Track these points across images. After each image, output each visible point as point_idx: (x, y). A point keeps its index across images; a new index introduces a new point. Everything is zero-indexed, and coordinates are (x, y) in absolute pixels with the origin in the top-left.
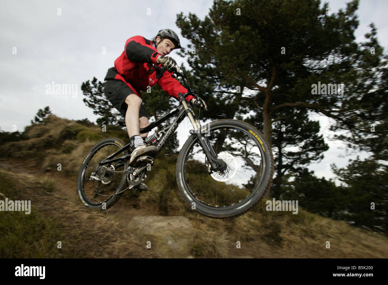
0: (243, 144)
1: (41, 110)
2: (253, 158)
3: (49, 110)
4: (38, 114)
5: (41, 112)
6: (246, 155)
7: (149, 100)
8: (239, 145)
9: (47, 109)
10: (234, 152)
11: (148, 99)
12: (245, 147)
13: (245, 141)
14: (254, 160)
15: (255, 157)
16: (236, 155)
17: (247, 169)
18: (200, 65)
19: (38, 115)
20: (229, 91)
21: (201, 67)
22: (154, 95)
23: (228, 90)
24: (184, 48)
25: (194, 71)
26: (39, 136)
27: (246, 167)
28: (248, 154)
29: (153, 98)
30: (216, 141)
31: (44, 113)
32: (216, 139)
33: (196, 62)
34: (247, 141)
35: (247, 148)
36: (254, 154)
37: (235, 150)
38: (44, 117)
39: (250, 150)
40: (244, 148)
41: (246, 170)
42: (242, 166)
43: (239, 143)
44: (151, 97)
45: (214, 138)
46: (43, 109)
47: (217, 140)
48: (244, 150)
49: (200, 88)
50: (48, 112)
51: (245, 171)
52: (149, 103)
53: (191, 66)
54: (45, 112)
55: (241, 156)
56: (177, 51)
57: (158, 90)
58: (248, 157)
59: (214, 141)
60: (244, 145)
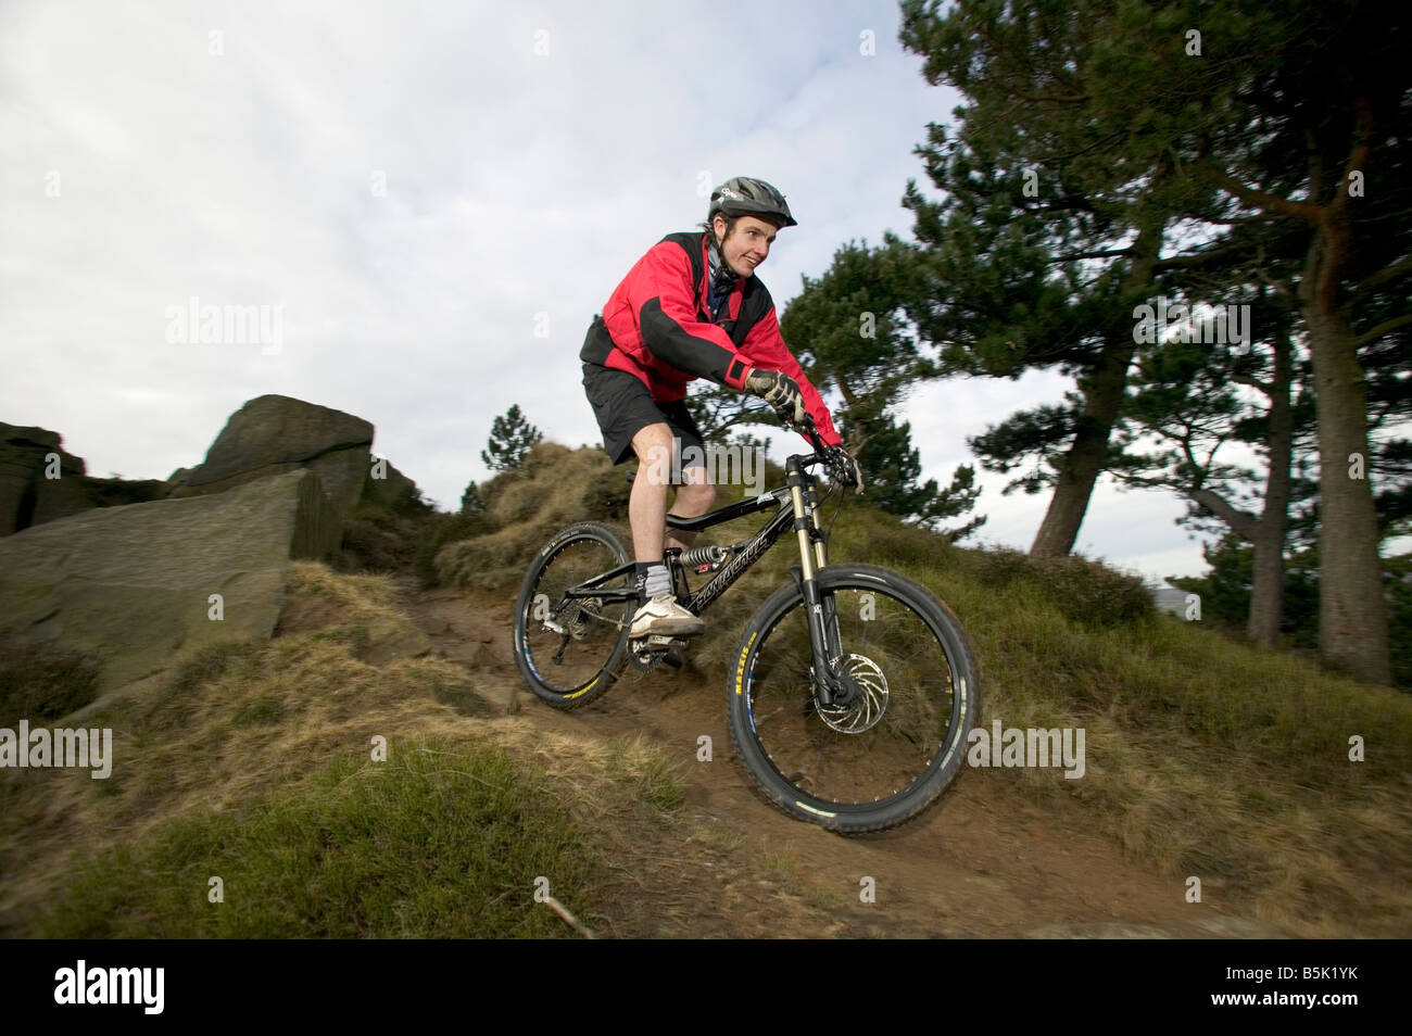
0: (1176, 437)
1: (499, 420)
2: (1224, 487)
3: (521, 416)
4: (496, 432)
5: (500, 426)
6: (1192, 478)
7: (820, 338)
8: (1158, 442)
9: (514, 413)
10: (1141, 471)
11: (815, 336)
12: (1187, 448)
13: (1184, 424)
14: (1232, 493)
15: (1233, 484)
16: (1153, 482)
17: (1199, 528)
18: (975, 175)
19: (494, 434)
20: (1098, 248)
21: (980, 181)
22: (833, 316)
23: (1093, 243)
24: (941, 127)
25: (958, 203)
26: (524, 515)
27: (1195, 520)
28: (1200, 474)
29: (831, 330)
30: (1075, 442)
31: (508, 427)
32: (1073, 436)
33: (962, 168)
34: (1189, 426)
35: (1193, 450)
36: (1230, 472)
37: (1143, 462)
38: (511, 439)
39: (1211, 457)
40: (1181, 452)
41: (1196, 533)
42: (1179, 521)
43: (1156, 435)
44: (825, 326)
45: (1064, 433)
46: (506, 417)
47: (1077, 438)
48: (1185, 460)
49: (1001, 259)
50: (519, 421)
51: (1192, 537)
52: (822, 348)
53: (941, 185)
54: (510, 422)
55: (1174, 483)
56: (918, 146)
57: (844, 299)
58: (1205, 486)
59: (1066, 443)
60: (1179, 442)
